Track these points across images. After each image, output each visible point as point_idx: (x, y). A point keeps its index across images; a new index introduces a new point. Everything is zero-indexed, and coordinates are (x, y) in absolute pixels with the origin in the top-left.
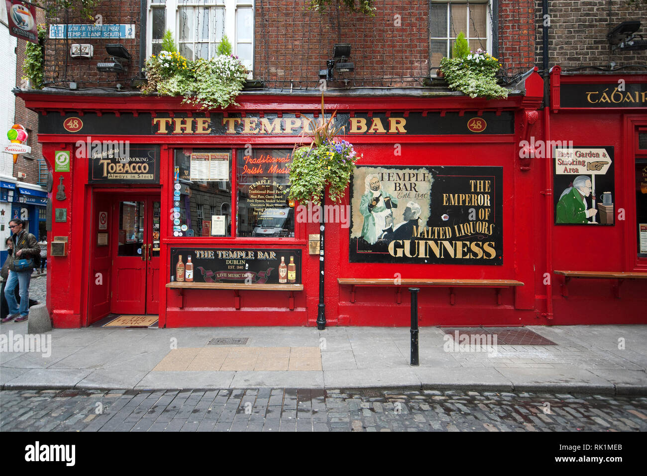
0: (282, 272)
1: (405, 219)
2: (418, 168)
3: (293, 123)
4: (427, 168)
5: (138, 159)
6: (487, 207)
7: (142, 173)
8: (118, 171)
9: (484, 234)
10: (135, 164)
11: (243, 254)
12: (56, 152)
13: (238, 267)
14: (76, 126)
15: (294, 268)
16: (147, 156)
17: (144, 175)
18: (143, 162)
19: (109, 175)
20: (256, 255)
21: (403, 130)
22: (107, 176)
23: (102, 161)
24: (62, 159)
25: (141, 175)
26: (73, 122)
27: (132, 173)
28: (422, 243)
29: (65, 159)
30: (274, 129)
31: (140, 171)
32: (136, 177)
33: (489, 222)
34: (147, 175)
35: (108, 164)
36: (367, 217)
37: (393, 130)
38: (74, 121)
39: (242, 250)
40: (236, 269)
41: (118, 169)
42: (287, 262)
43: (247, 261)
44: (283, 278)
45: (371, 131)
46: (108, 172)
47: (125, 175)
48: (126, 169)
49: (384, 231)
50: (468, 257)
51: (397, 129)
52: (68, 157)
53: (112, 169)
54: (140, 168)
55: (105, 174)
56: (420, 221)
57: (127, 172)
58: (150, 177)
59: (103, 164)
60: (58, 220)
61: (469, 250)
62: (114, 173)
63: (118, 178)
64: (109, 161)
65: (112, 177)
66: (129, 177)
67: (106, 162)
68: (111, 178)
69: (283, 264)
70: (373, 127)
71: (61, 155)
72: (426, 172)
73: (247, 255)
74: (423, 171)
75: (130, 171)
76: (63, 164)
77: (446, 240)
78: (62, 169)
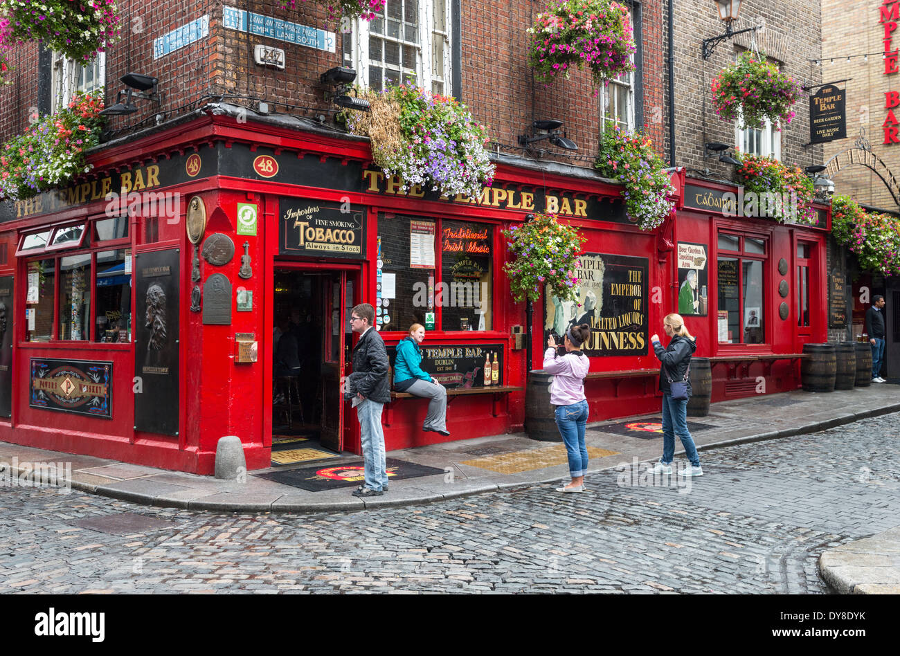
0: (487, 374)
1: (585, 310)
2: (594, 256)
3: (500, 195)
4: (601, 256)
5: (342, 224)
6: (639, 298)
7: (347, 244)
8: (318, 239)
9: (637, 325)
10: (338, 231)
11: (452, 352)
12: (239, 205)
13: (447, 369)
14: (269, 168)
15: (497, 367)
16: (353, 221)
17: (349, 247)
18: (348, 229)
19: (307, 243)
20: (464, 353)
21: (584, 214)
22: (304, 246)
23: (297, 223)
24: (247, 216)
25: (345, 246)
26: (265, 162)
27: (335, 243)
28: (597, 333)
29: (252, 216)
30: (483, 200)
31: (345, 241)
32: (340, 249)
33: (641, 312)
34: (353, 247)
35: (306, 228)
36: (558, 307)
37: (577, 213)
38: (267, 162)
39: (450, 347)
40: (445, 371)
41: (318, 236)
42: (492, 359)
43: (456, 360)
44: (488, 379)
45: (562, 212)
46: (306, 240)
47: (327, 245)
48: (327, 237)
49: (570, 322)
50: (626, 348)
51: (580, 212)
52: (255, 214)
53: (311, 235)
54: (344, 236)
55: (302, 243)
56: (596, 311)
57: (328, 242)
58: (356, 250)
59: (298, 227)
60: (240, 308)
61: (628, 341)
62: (313, 241)
63: (318, 249)
64: (307, 224)
65: (311, 247)
66: (331, 248)
67: (302, 224)
68: (309, 248)
69: (488, 363)
70: (563, 208)
71: (246, 210)
72: (600, 259)
73: (456, 353)
74: (598, 259)
75: (332, 240)
76: (249, 224)
77: (613, 331)
78: (247, 231)
